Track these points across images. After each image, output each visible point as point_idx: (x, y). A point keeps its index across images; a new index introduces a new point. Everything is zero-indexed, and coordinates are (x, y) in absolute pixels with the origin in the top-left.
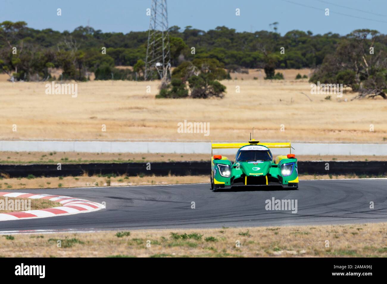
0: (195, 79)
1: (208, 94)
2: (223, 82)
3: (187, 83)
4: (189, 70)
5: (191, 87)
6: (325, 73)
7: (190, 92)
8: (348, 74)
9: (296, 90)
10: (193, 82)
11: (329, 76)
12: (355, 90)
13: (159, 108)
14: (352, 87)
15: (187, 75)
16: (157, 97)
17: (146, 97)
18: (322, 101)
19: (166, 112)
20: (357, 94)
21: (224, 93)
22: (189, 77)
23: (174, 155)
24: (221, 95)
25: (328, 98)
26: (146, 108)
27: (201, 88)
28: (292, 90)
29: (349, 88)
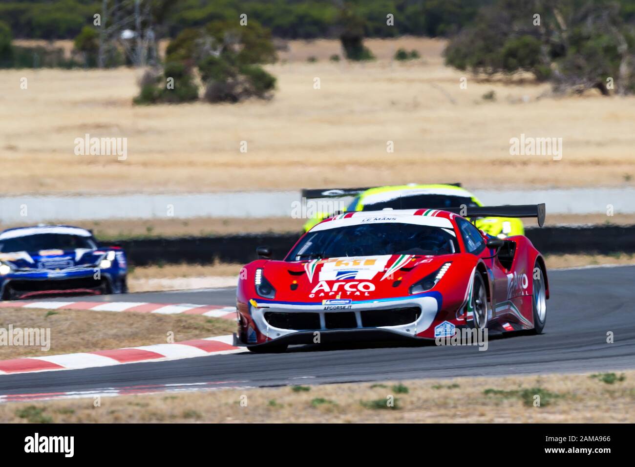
0: (212, 63)
1: (240, 94)
2: (269, 68)
3: (195, 71)
4: (197, 45)
5: (204, 79)
6: (480, 43)
7: (202, 91)
8: (527, 45)
9: (422, 81)
10: (209, 69)
11: (488, 50)
12: (541, 78)
13: (142, 124)
14: (535, 73)
15: (194, 55)
16: (137, 102)
17: (111, 103)
18: (476, 103)
19: (159, 132)
20: (547, 87)
21: (272, 92)
22: (198, 58)
23: (209, 220)
24: (267, 94)
25: (490, 97)
26: (117, 126)
27: (224, 82)
28: (411, 81)
29: (528, 75)
